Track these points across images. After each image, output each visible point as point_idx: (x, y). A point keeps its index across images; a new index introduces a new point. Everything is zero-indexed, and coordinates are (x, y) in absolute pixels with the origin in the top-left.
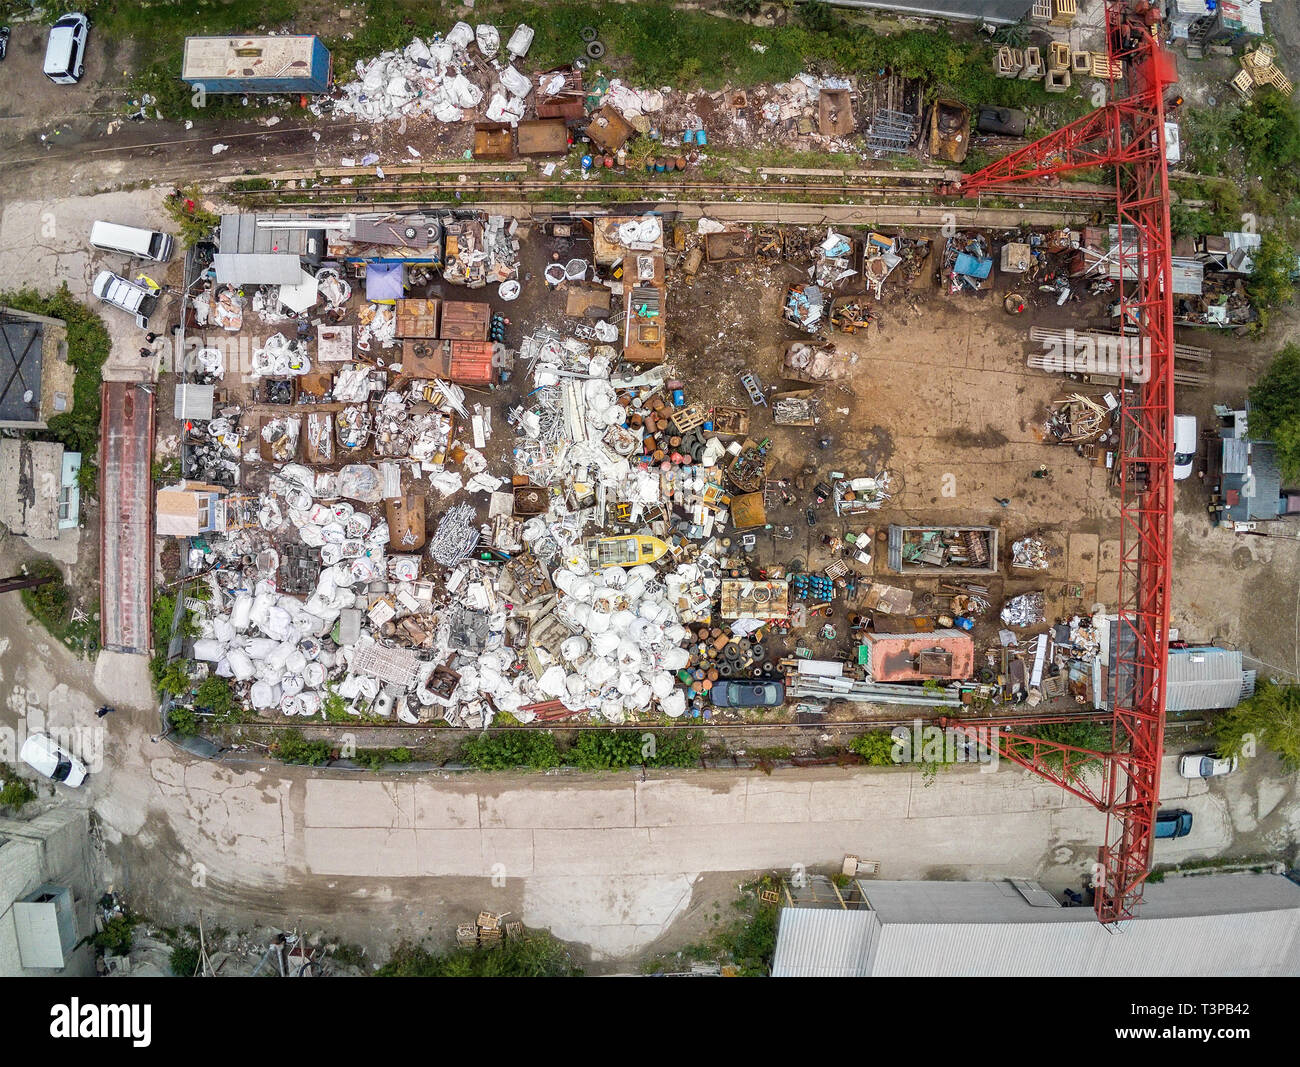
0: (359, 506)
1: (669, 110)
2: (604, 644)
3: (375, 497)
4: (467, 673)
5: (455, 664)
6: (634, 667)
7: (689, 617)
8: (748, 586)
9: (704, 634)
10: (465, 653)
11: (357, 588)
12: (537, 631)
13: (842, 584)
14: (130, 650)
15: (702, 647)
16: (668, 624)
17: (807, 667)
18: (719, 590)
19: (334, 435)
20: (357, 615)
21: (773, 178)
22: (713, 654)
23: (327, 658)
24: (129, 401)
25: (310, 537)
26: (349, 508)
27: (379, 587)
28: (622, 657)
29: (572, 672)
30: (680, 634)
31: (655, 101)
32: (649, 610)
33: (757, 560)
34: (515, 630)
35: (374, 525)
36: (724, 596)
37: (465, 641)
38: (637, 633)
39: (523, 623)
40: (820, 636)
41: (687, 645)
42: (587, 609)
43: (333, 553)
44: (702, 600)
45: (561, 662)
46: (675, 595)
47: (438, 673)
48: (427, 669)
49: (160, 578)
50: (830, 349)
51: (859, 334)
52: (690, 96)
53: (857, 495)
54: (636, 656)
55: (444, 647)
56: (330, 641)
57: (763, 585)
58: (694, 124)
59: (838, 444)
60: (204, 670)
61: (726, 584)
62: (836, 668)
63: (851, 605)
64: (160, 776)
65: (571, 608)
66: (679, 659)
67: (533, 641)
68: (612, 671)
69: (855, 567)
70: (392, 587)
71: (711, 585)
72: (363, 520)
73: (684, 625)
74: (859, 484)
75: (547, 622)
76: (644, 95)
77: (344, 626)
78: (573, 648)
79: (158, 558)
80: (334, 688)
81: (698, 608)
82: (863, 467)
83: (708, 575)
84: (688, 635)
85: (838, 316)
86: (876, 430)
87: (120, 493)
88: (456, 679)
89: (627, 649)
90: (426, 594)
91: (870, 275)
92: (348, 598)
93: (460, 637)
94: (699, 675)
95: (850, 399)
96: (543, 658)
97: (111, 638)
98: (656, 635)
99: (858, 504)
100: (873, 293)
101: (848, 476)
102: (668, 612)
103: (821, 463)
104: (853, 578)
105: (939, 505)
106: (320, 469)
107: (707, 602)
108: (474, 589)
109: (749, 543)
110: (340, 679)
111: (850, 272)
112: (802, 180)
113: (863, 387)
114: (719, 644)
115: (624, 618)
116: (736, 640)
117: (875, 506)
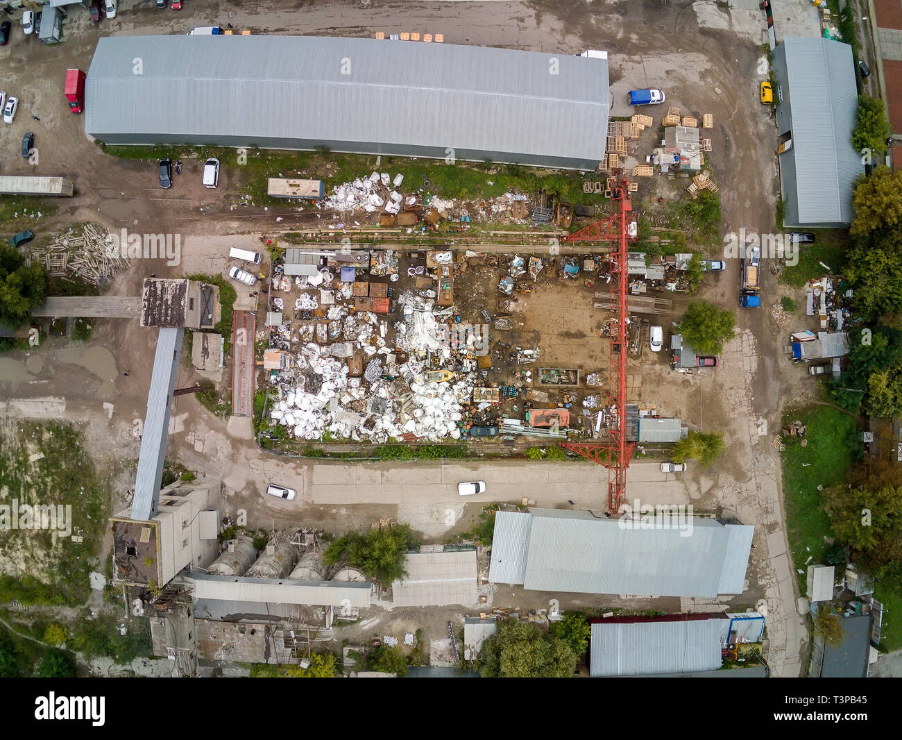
0: (337, 359)
1: (455, 208)
2: (429, 411)
3: (344, 356)
4: (378, 422)
5: (374, 418)
6: (441, 419)
7: (461, 401)
8: (484, 390)
9: (467, 408)
10: (377, 414)
11: (336, 390)
12: (404, 407)
13: (520, 390)
14: (244, 415)
15: (467, 413)
16: (453, 403)
17: (507, 421)
18: (473, 391)
19: (328, 332)
20: (337, 400)
21: (495, 235)
22: (471, 416)
23: (324, 417)
24: (245, 318)
25: (318, 371)
26: (333, 359)
27: (344, 390)
28: (436, 415)
29: (417, 422)
30: (458, 407)
31: (450, 205)
32: (446, 398)
33: (488, 381)
34: (396, 406)
35: (342, 367)
36: (475, 393)
37: (378, 409)
38: (442, 406)
39: (399, 404)
40: (512, 410)
41: (461, 412)
42: (423, 398)
43: (328, 376)
44: (466, 394)
45: (414, 418)
46: (456, 393)
47: (368, 422)
48: (363, 420)
49: (257, 387)
50: (516, 300)
51: (528, 295)
52: (464, 202)
53: (526, 356)
54: (441, 414)
55: (369, 413)
56: (325, 410)
57: (489, 389)
58: (465, 213)
59: (519, 337)
60: (275, 423)
61: (475, 389)
62: (518, 422)
63: (523, 398)
64: (253, 466)
65: (417, 397)
66: (458, 417)
67: (403, 410)
68: (433, 420)
69: (526, 384)
70: (349, 390)
71: (470, 389)
72: (339, 364)
73: (460, 404)
74: (527, 352)
75: (408, 403)
76: (446, 202)
77: (331, 404)
78: (418, 413)
79: (256, 379)
80: (327, 428)
81: (465, 398)
82: (529, 346)
83: (469, 386)
84: (462, 408)
85: (519, 288)
86: (534, 331)
87: (241, 354)
88: (374, 423)
89: (438, 412)
90: (362, 393)
91: (531, 272)
92: (333, 394)
93: (376, 407)
94: (465, 423)
95: (524, 319)
96: (407, 417)
97: (236, 411)
98: (449, 407)
99: (526, 359)
100: (533, 279)
101: (523, 349)
102: (454, 399)
103: (512, 343)
104: (524, 388)
105: (558, 361)
106: (321, 345)
107: (468, 396)
108: (381, 390)
109: (485, 374)
110: (329, 424)
111: (524, 272)
112: (506, 236)
113: (529, 315)
114: (473, 412)
115: (437, 400)
116: (479, 410)
117: (533, 360)
